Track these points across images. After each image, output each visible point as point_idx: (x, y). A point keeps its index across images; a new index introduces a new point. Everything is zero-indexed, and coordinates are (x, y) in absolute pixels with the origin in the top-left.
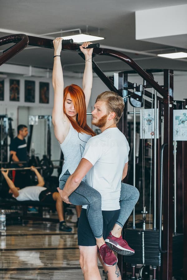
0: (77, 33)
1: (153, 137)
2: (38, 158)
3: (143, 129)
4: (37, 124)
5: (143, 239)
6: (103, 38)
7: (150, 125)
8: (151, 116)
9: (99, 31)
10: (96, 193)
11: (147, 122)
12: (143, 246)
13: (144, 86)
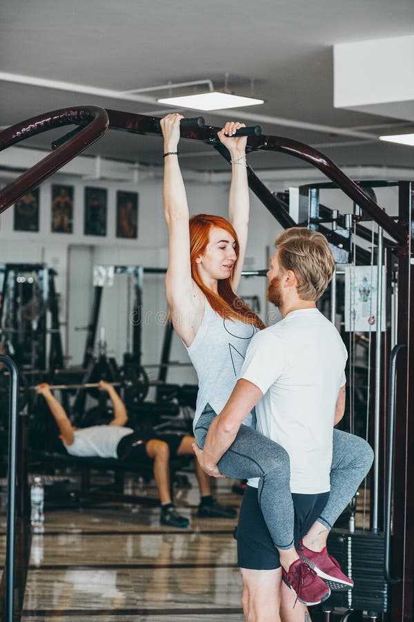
0: (203, 89)
1: (373, 329)
2: (113, 360)
3: (352, 310)
4: (111, 283)
5: (350, 553)
6: (261, 102)
7: (366, 301)
8: (369, 283)
9: (252, 85)
10: (278, 452)
11: (361, 295)
12: (350, 567)
13: (354, 217)
